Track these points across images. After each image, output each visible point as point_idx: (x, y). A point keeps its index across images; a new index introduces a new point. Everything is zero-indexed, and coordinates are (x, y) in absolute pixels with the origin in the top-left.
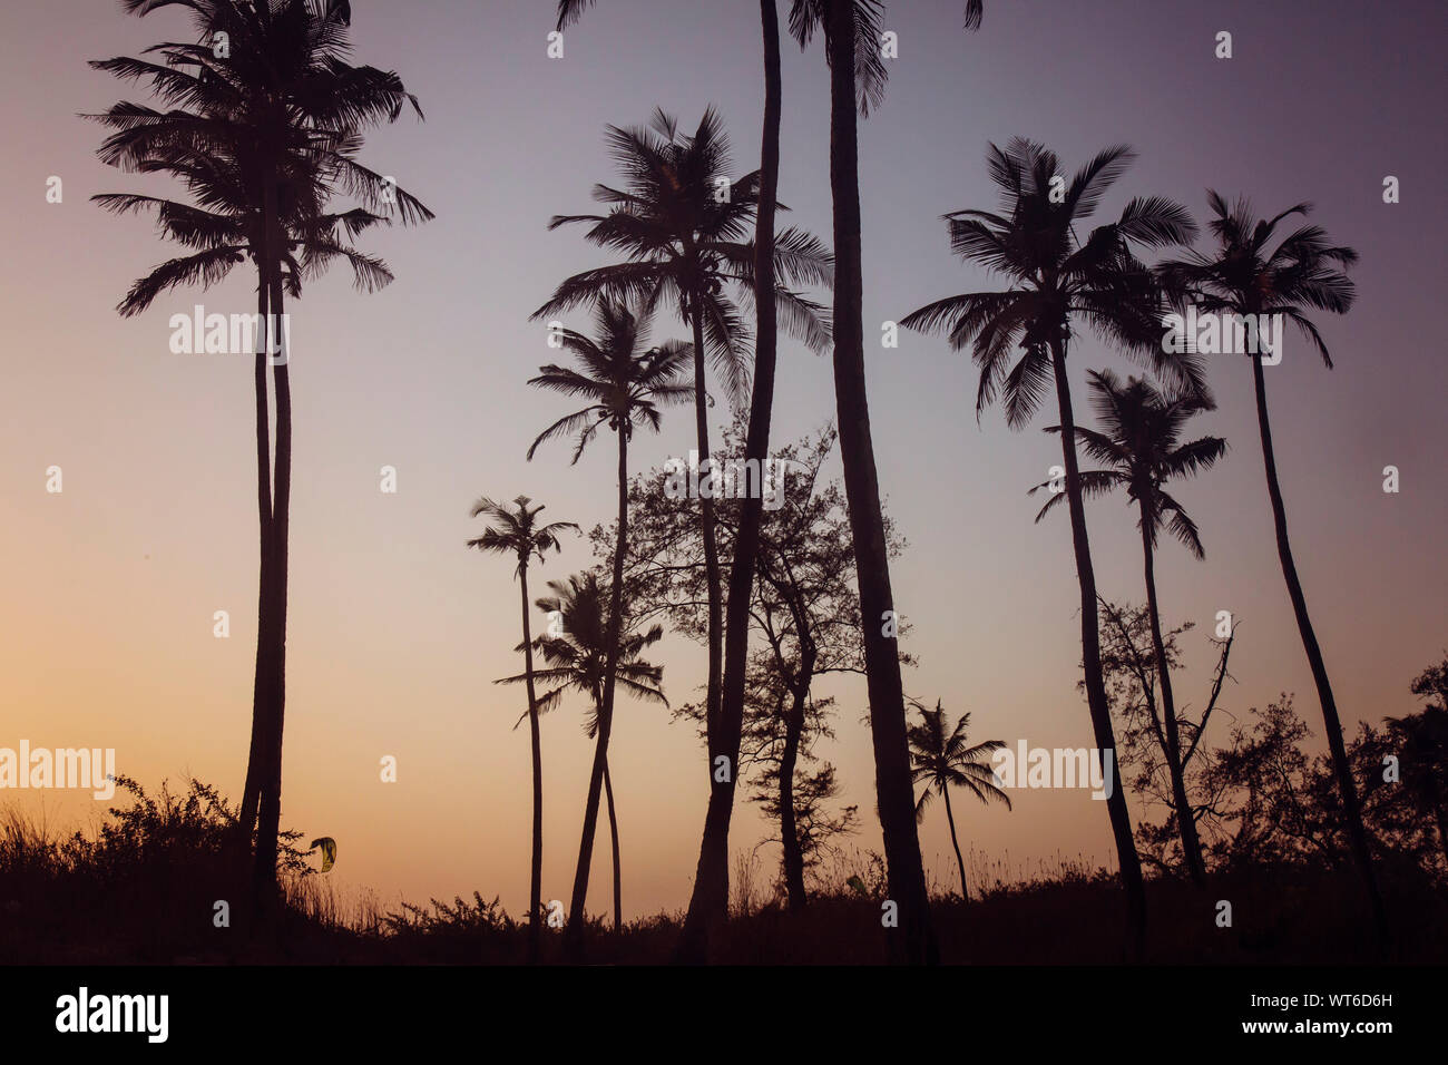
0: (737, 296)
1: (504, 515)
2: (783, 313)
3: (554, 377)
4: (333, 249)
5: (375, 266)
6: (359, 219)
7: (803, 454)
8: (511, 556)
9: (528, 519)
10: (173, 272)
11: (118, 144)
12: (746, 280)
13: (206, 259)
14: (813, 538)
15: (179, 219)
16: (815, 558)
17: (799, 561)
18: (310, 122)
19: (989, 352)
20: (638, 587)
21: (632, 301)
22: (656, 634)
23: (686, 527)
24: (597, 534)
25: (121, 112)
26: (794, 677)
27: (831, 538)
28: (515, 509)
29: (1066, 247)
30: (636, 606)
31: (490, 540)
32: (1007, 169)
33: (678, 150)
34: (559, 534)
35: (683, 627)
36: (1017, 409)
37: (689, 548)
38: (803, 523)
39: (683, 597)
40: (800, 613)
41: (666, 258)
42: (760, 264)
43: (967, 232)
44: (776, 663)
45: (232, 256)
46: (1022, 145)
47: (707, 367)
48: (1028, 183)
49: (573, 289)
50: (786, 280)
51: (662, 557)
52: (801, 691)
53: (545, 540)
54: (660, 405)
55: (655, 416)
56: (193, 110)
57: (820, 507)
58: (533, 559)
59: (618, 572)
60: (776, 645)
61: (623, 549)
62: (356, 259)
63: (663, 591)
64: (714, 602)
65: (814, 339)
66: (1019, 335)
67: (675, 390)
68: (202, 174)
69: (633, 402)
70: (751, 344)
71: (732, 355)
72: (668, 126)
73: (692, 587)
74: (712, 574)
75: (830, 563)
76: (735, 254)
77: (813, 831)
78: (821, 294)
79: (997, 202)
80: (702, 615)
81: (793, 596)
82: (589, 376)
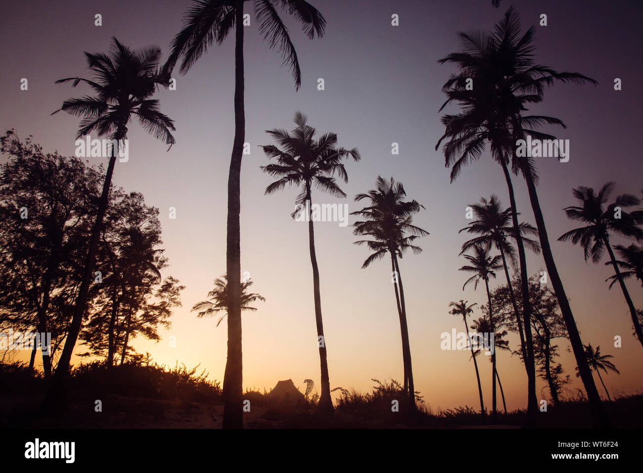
0: (511, 240)
1: (458, 306)
2: (524, 243)
3: (465, 268)
4: (407, 245)
5: (417, 248)
6: (412, 238)
7: (535, 279)
8: (461, 316)
9: (464, 305)
10: (372, 257)
11: (357, 230)
12: (512, 236)
13: (379, 253)
14: (543, 301)
15: (372, 245)
16: (544, 307)
17: (540, 307)
18: (397, 217)
19: (585, 244)
20: (496, 320)
21: (484, 246)
22: (505, 333)
23: (507, 302)
24: (482, 307)
25: (357, 223)
26: (545, 340)
27: (548, 300)
28: (460, 304)
29: (601, 211)
30: (497, 325)
31: (455, 312)
32: (579, 194)
33: (488, 206)
34: (472, 308)
35: (510, 329)
36: (596, 259)
37: (509, 308)
38: (539, 297)
39: (509, 321)
40: (543, 322)
41: (490, 234)
42: (516, 232)
43: (572, 213)
44: (538, 337)
45: (384, 251)
46: (582, 188)
47: (506, 260)
48: (586, 197)
49: (466, 247)
50: (523, 235)
51: (501, 311)
52: (548, 344)
53: (469, 310)
54: (495, 271)
55: (494, 275)
56: (372, 220)
57: (543, 293)
58: (467, 316)
59: (491, 315)
60: (538, 332)
61: (491, 310)
62: (413, 247)
63: (503, 320)
64: (519, 321)
65: (536, 249)
66: (593, 238)
67: (501, 266)
68: (378, 234)
69: (488, 272)
70: (517, 253)
71: (512, 256)
72: (484, 201)
73: (511, 318)
74: (516, 313)
75: (550, 307)
76: (508, 230)
77: (558, 383)
78: (535, 238)
79: (578, 203)
80: (516, 325)
81: (540, 318)
82: (474, 266)
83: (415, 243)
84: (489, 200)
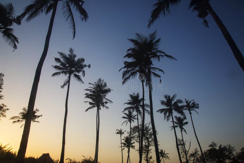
1: (119, 131)
2: (145, 111)
3: (124, 117)
4: (104, 106)
5: (107, 107)
6: (106, 103)
7: (148, 124)
8: (120, 135)
9: (121, 131)
10: (90, 108)
11: (86, 97)
12: (142, 108)
13: (93, 107)
14: (149, 133)
15: (90, 103)
16: (149, 135)
17: (148, 135)
18: (102, 95)
19: (165, 114)
20: (132, 138)
21: (131, 110)
22: (134, 143)
23: (137, 132)
24: (128, 132)
25: (86, 94)
26: (147, 147)
27: (151, 133)
28: (120, 130)
29: (172, 104)
30: (132, 139)
31: (118, 133)
32: (166, 97)
33: (135, 96)
34: (124, 132)
35: (136, 142)
36: (168, 120)
37: (137, 134)
38: (148, 131)
39: (136, 139)
40: (148, 140)
41: (134, 106)
42: (143, 106)
43: (163, 103)
44: (146, 145)
45: (95, 106)
46: (167, 95)
47: (139, 116)
48: (168, 98)
49: (125, 109)
50: (146, 108)
51: (134, 135)
52: (148, 148)
53: (123, 133)
54: (134, 120)
55: (134, 121)
56: (92, 94)
57: (150, 130)
58: (122, 135)
59: (130, 136)
60: (146, 143)
61: (131, 134)
62: (106, 107)
63: (134, 138)
64: (139, 139)
65: (149, 114)
66: (168, 113)
67: (136, 119)
68: (93, 99)
69: (131, 120)
70: (142, 114)
72: (134, 94)
73: (137, 138)
74: (139, 136)
75: (151, 135)
76: (141, 106)
78: (149, 109)
79: (165, 100)
80: (138, 140)
81: (147, 139)
82: (127, 117)
83: (107, 105)
84: (136, 94)
